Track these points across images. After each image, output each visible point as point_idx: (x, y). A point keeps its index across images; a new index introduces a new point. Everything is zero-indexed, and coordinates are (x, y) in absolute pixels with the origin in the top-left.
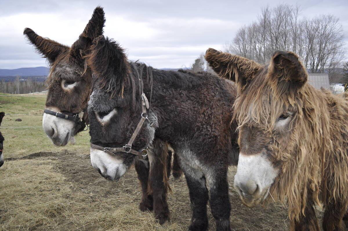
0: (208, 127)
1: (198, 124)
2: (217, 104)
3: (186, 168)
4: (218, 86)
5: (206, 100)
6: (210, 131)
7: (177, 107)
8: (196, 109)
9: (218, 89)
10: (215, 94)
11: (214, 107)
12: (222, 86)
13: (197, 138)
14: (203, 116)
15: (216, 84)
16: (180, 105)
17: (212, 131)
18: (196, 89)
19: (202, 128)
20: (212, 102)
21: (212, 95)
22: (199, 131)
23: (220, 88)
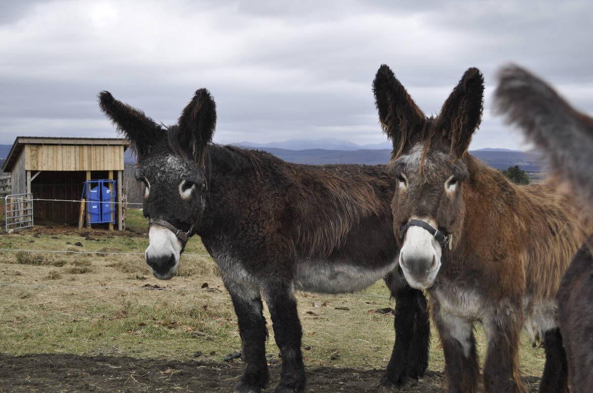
0: (255, 226)
1: (243, 222)
2: (266, 195)
3: (230, 283)
4: (269, 170)
5: (253, 191)
6: (256, 232)
7: (222, 196)
8: (241, 201)
9: (269, 174)
10: (264, 181)
11: (262, 200)
12: (275, 170)
13: (241, 239)
14: (249, 211)
15: (267, 168)
16: (225, 194)
17: (259, 232)
18: (244, 174)
19: (247, 227)
20: (260, 194)
21: (260, 184)
22: (243, 231)
23: (272, 172)
